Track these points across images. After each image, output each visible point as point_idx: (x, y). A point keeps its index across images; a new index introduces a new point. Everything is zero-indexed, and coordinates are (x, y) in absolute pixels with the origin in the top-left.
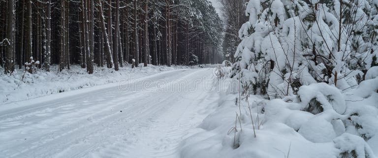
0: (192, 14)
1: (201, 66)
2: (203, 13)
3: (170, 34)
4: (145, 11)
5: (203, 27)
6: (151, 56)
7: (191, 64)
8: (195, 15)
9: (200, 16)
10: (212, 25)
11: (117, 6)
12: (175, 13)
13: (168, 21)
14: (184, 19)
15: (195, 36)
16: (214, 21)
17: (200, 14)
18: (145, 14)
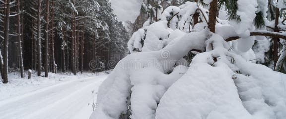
0: (99, 25)
1: (107, 71)
2: (110, 25)
3: (76, 44)
4: (47, 21)
5: (108, 38)
6: (56, 65)
7: (99, 71)
8: (101, 27)
9: (106, 28)
10: (118, 36)
11: (7, 14)
12: (83, 24)
13: (74, 31)
14: (90, 30)
15: (101, 45)
16: (121, 33)
17: (107, 26)
18: (46, 24)
